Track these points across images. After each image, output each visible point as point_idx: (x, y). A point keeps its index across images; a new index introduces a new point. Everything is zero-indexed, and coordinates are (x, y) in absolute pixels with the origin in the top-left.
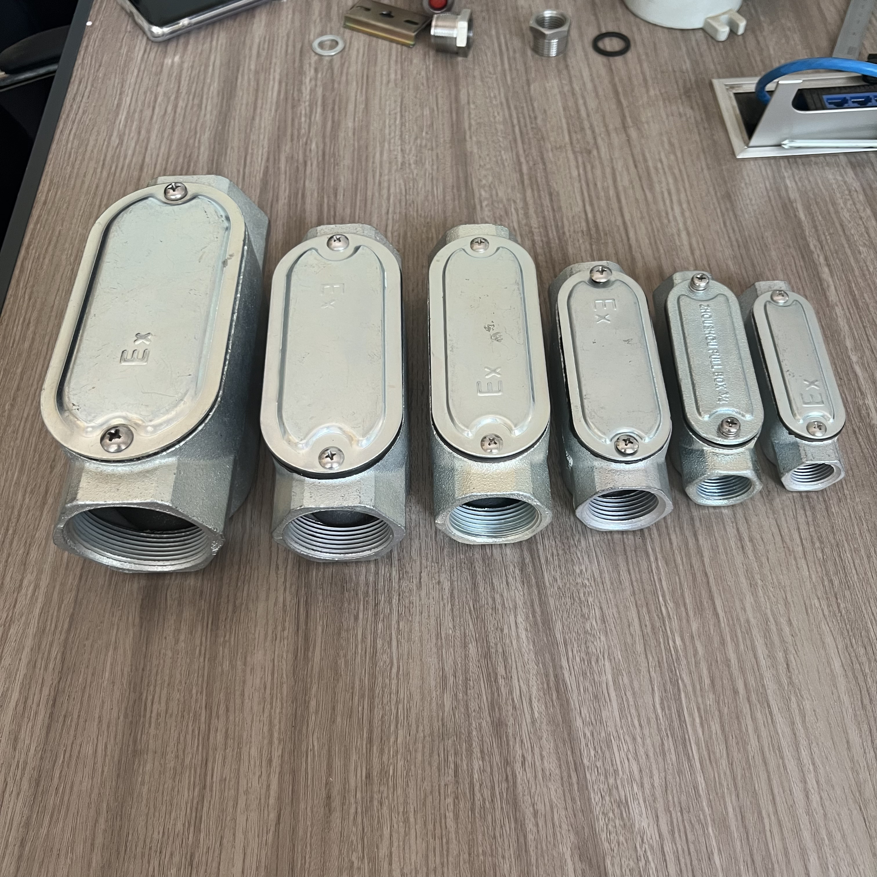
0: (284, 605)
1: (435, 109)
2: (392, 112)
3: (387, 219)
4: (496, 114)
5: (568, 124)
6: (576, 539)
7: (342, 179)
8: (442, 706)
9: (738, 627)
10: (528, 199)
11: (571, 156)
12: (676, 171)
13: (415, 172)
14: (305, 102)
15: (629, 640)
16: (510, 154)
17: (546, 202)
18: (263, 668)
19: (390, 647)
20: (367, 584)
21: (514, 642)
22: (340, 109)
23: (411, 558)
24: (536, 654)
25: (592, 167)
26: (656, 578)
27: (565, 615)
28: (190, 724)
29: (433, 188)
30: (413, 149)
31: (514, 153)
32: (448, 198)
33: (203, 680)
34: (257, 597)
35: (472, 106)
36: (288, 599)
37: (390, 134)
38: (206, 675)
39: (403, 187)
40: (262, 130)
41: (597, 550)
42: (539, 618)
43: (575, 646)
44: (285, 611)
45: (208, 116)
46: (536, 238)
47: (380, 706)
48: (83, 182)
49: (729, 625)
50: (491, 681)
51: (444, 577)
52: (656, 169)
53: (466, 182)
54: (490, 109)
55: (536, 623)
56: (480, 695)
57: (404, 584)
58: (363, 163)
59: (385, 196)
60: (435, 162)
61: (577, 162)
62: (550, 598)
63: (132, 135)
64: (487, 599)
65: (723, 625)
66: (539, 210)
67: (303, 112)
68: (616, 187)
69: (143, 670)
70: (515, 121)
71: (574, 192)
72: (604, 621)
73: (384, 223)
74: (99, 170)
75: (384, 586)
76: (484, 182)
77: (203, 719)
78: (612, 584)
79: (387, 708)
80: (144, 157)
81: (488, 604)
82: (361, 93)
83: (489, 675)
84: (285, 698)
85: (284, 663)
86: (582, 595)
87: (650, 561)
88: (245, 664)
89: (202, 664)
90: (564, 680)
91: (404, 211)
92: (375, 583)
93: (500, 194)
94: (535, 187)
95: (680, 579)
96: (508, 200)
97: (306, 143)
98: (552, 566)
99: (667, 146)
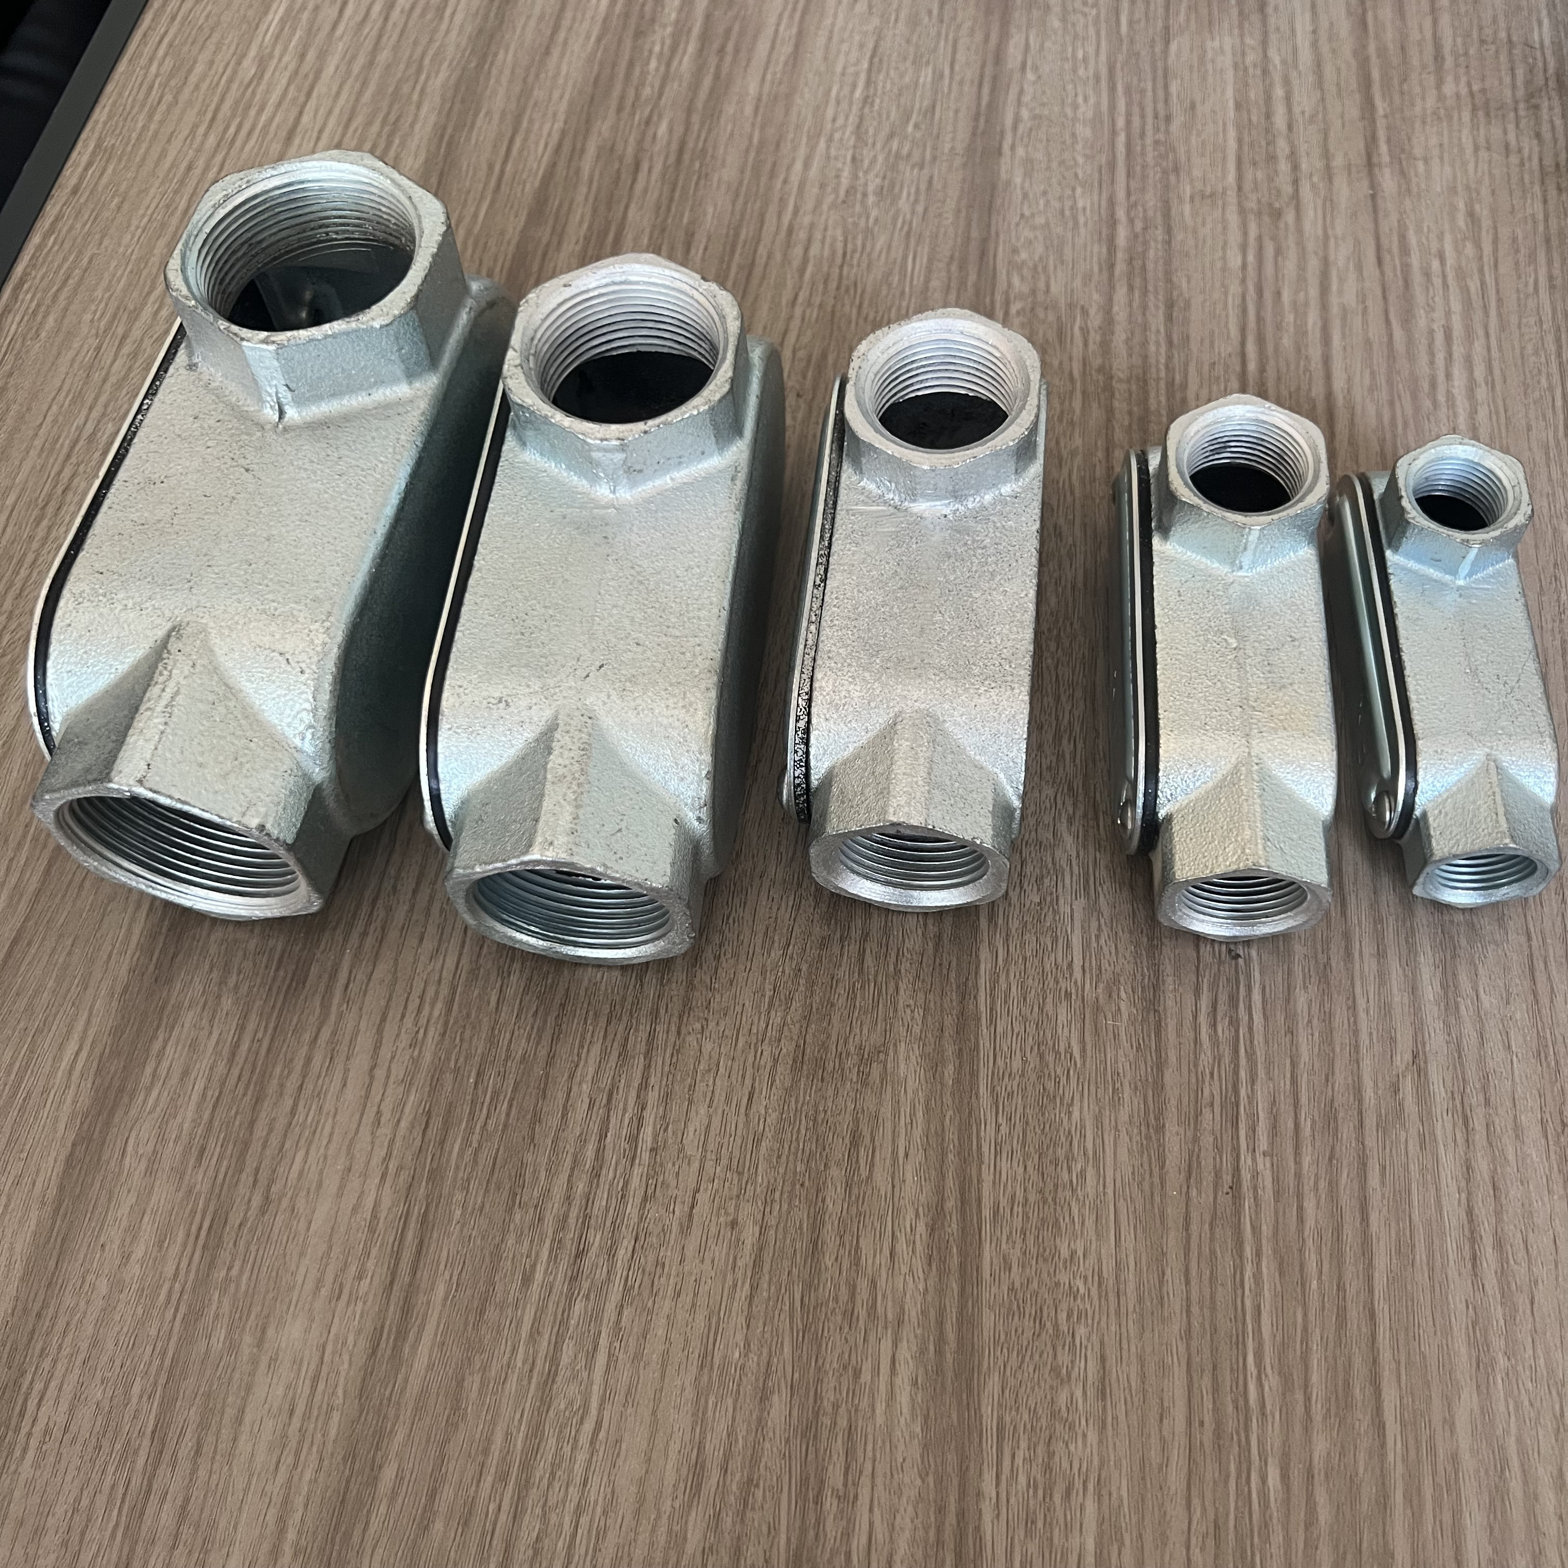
0: (375, 1216)
1: (947, 72)
2: (851, 70)
3: (790, 318)
4: (1080, 99)
5: (1240, 141)
6: (1077, 1167)
7: (710, 210)
8: (678, 1540)
9: (1427, 1469)
10: (1116, 308)
11: (1233, 218)
12: (1474, 285)
13: (874, 213)
14: (664, 26)
15: (1154, 1456)
16: (1096, 198)
17: (1157, 320)
18: (297, 1362)
19: (590, 1365)
20: (568, 1199)
21: (880, 1408)
22: (737, 50)
23: (681, 1150)
24: (925, 1447)
25: (1278, 252)
26: (1248, 1303)
27: (1014, 1361)
28: (111, 1469)
29: (905, 258)
30: (880, 159)
31: (1105, 196)
32: (935, 283)
33: (161, 1366)
34: (320, 1185)
35: (1030, 76)
36: (386, 1202)
37: (834, 120)
38: (170, 1354)
39: (839, 246)
40: (561, 81)
41: (1121, 1204)
42: (949, 1357)
43: (1023, 1444)
44: (372, 1229)
45: (454, 34)
46: (1116, 404)
47: (538, 1511)
48: (163, 154)
49: (1405, 1460)
50: (806, 1499)
51: (748, 1213)
52: (1427, 275)
53: (983, 254)
54: (1070, 87)
55: (939, 1371)
56: (773, 1529)
57: (654, 1211)
58: (764, 180)
59: (796, 263)
60: (922, 198)
61: (1245, 234)
62: (986, 1310)
63: (286, 59)
64: (837, 1287)
65: (1391, 1457)
66: (1137, 339)
67: (657, 49)
68: (1324, 306)
69: (39, 1315)
70: (1121, 122)
71: (1225, 307)
72: (1102, 1394)
73: (780, 326)
74: (202, 130)
75: (607, 1209)
76: (1024, 255)
77: (141, 1461)
78: (1140, 1300)
79: (554, 1518)
80: (301, 113)
81: (836, 1300)
82: (791, 17)
83: (804, 1481)
84: (330, 1447)
85: (346, 1357)
86: (1063, 1316)
87: (1241, 1257)
88: (260, 1343)
89: (166, 1327)
90: (977, 1529)
91: (831, 301)
92: (588, 1199)
93: (1055, 288)
94: (1137, 282)
95: (1305, 1315)
96: (1071, 306)
97: (648, 122)
98: (1006, 1231)
99: (1461, 222)
